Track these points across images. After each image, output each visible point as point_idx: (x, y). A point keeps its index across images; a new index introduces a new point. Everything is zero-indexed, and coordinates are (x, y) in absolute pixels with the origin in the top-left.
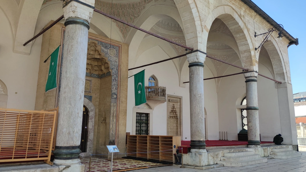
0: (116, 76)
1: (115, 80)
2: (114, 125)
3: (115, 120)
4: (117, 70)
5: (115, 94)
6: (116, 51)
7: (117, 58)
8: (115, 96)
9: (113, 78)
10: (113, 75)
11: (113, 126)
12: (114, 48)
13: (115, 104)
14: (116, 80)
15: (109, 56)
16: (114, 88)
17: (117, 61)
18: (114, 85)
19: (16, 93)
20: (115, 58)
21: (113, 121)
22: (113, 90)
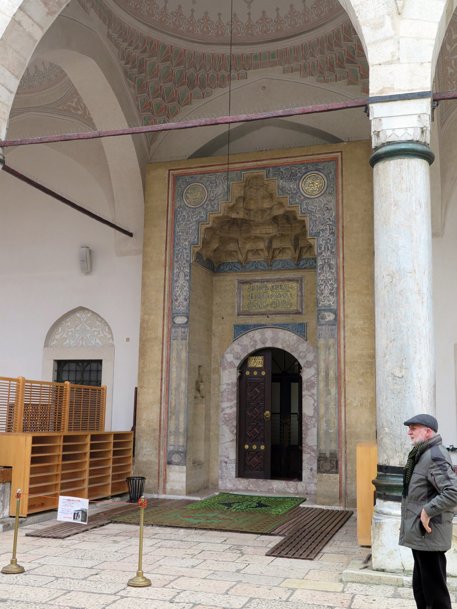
0: (329, 253)
1: (326, 268)
2: (332, 404)
3: (333, 390)
4: (333, 233)
5: (330, 311)
6: (327, 176)
7: (330, 198)
8: (330, 317)
9: (320, 263)
10: (321, 253)
11: (327, 409)
12: (318, 170)
13: (331, 341)
14: (330, 266)
15: (302, 201)
16: (326, 292)
17: (332, 205)
18: (326, 281)
19: (128, 340)
20: (323, 200)
21: (329, 393)
22: (321, 298)
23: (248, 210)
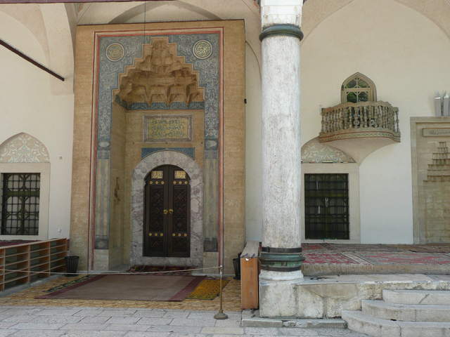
0: (213, 99)
1: (211, 109)
2: (214, 205)
4: (216, 85)
5: (214, 140)
6: (213, 44)
8: (213, 144)
9: (207, 106)
10: (207, 99)
12: (206, 39)
13: (214, 161)
14: (214, 108)
15: (195, 61)
16: (211, 126)
17: (216, 65)
18: (211, 119)
19: (61, 158)
20: (210, 61)
21: (212, 196)
22: (208, 131)
23: (154, 66)
